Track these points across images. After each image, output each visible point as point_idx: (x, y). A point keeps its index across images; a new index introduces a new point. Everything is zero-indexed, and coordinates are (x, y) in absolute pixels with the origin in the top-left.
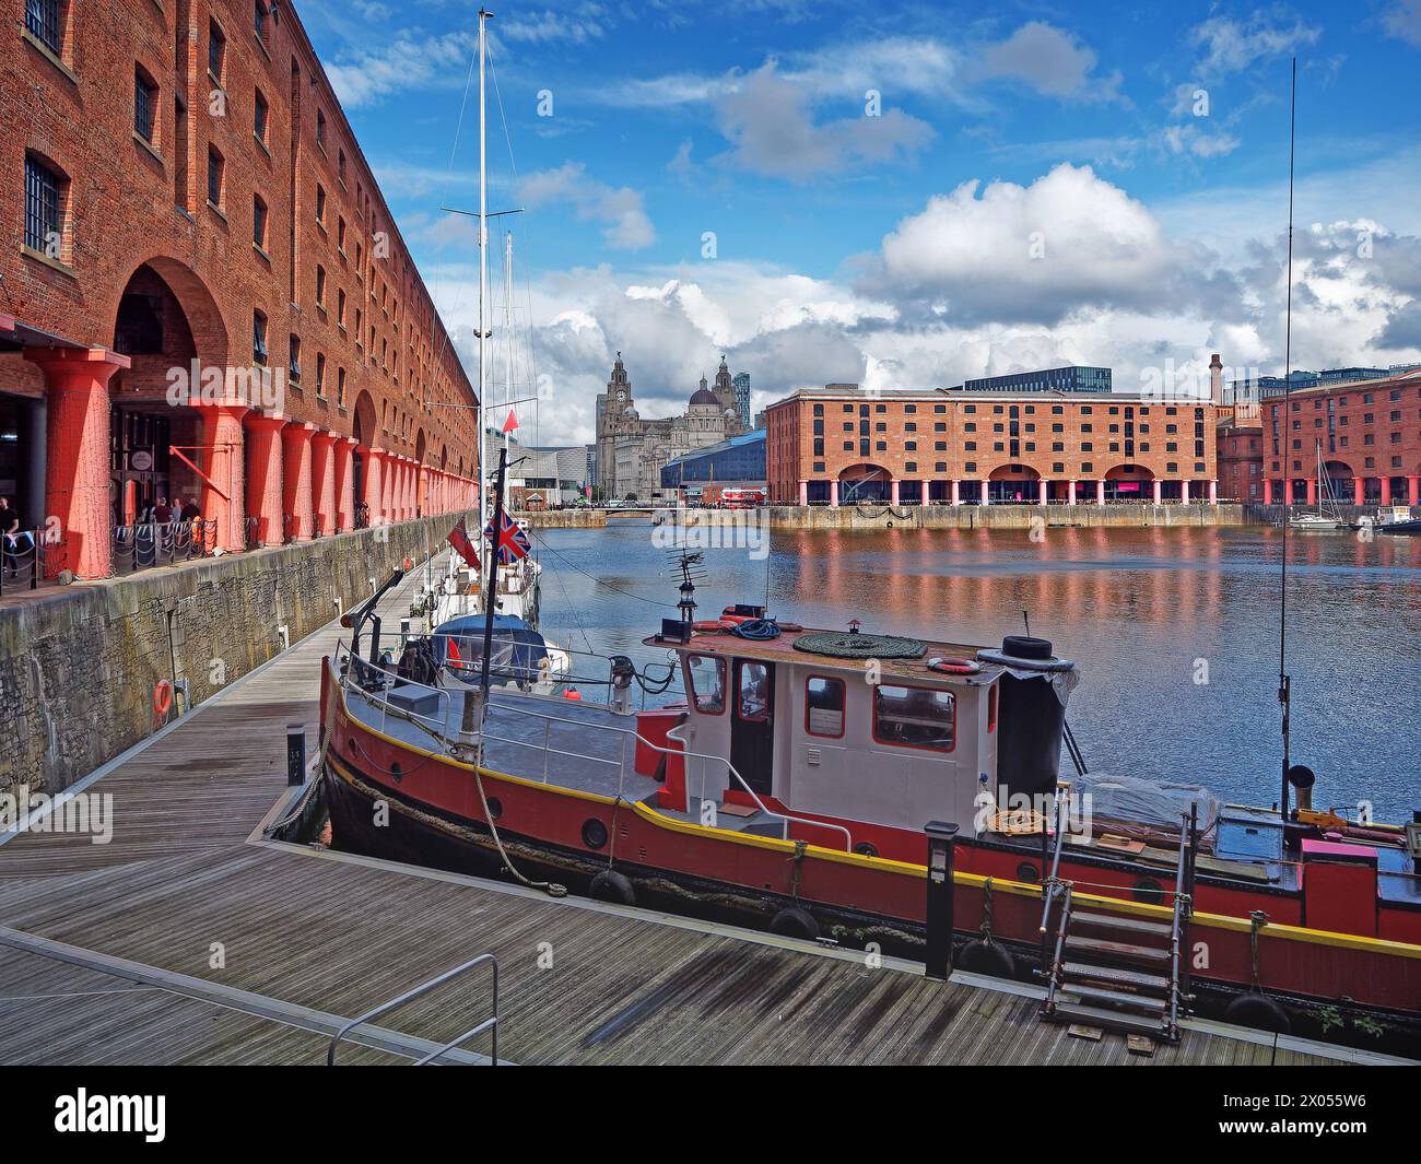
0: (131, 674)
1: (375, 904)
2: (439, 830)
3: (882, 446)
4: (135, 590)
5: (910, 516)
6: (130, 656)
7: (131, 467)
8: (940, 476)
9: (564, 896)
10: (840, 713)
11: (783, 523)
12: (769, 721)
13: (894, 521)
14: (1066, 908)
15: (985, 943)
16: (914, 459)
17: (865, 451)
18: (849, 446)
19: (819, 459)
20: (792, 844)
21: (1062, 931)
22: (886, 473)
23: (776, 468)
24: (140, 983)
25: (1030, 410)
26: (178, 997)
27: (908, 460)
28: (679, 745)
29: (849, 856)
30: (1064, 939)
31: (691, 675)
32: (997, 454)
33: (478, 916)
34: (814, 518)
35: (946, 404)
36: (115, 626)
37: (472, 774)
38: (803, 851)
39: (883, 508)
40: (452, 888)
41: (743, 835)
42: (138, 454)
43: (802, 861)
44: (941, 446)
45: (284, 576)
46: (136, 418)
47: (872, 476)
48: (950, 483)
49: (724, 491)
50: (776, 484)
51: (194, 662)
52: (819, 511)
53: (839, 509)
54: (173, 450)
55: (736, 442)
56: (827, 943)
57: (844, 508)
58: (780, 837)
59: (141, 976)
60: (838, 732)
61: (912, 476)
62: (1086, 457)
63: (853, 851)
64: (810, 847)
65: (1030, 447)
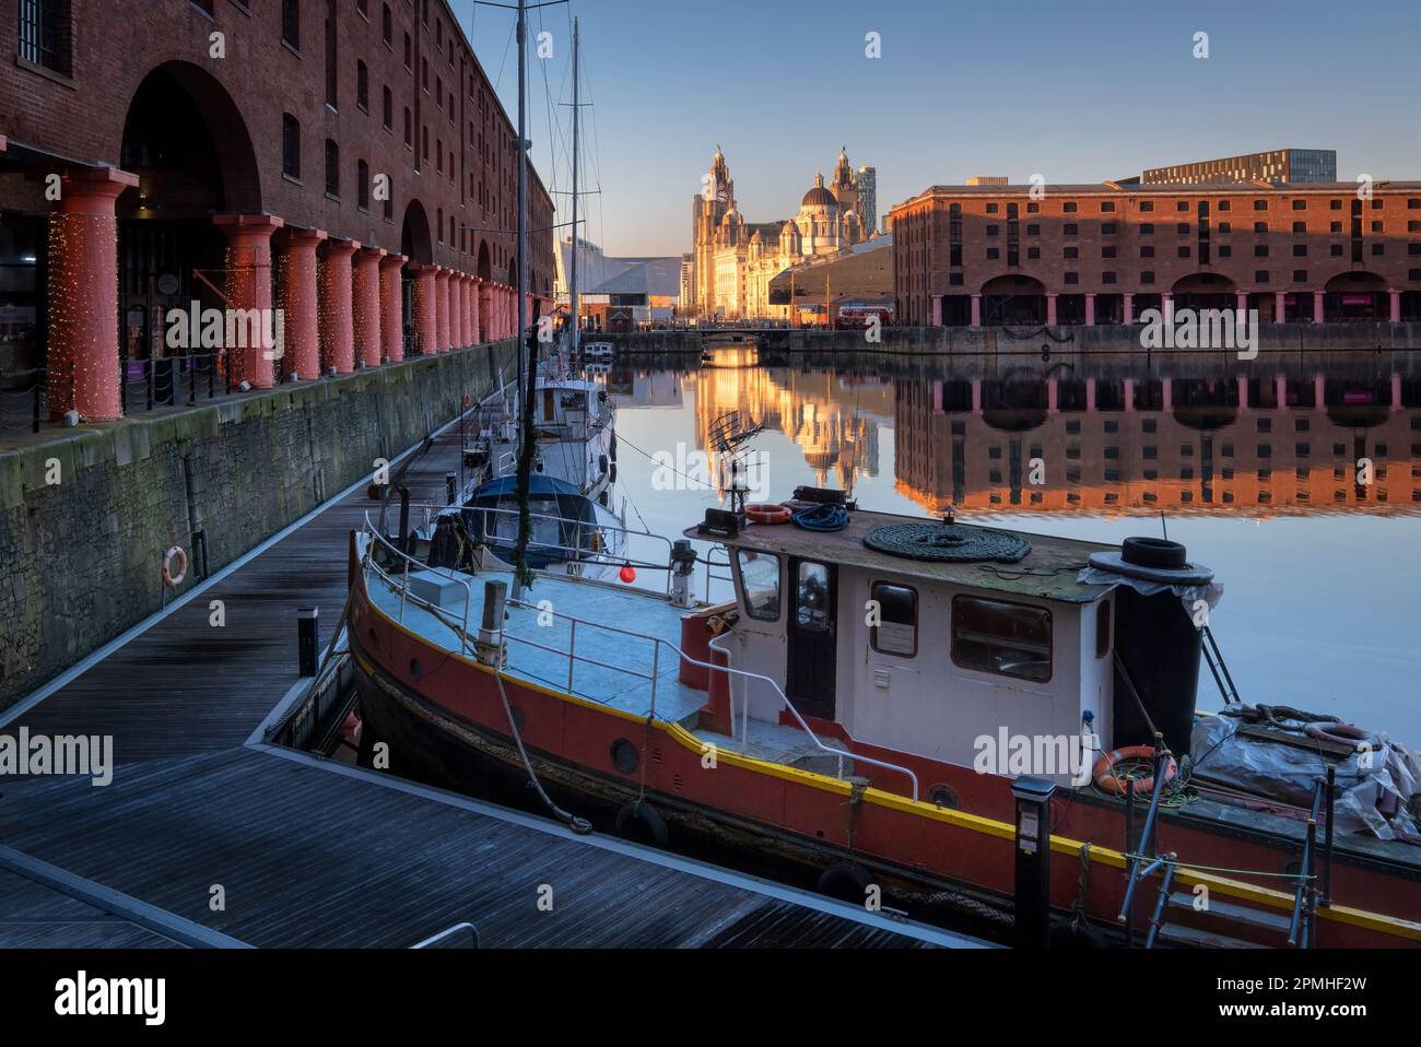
0: (142, 526)
1: (373, 832)
2: (458, 739)
3: (1034, 254)
4: (146, 432)
5: (1071, 338)
6: (140, 507)
7: (158, 292)
8: (1109, 289)
9: (587, 833)
10: (912, 628)
11: (913, 346)
12: (831, 631)
13: (1050, 344)
14: (1164, 889)
15: (1074, 924)
16: (1076, 268)
17: (1013, 259)
18: (993, 253)
19: (957, 270)
20: (848, 785)
21: (1156, 918)
22: (1039, 284)
23: (904, 280)
24: (109, 914)
25: (1224, 206)
26: (146, 934)
27: (1067, 269)
28: (721, 659)
29: (914, 804)
30: (1158, 928)
31: (741, 572)
32: (1182, 261)
33: (486, 853)
34: (950, 340)
35: (1115, 201)
36: (123, 473)
37: (492, 677)
38: (861, 794)
39: (1037, 329)
40: (461, 816)
41: (791, 770)
42: (164, 277)
43: (859, 805)
44: (1109, 252)
45: (320, 414)
46: (163, 237)
47: (1023, 291)
48: (1120, 297)
49: (841, 308)
50: (905, 301)
51: (215, 511)
52: (956, 331)
53: (981, 329)
54: (197, 273)
55: (858, 249)
56: (895, 914)
57: (988, 329)
58: (834, 774)
59: (111, 905)
60: (911, 651)
61: (1072, 289)
62: (1299, 263)
63: (921, 798)
64: (870, 791)
65: (1225, 251)
